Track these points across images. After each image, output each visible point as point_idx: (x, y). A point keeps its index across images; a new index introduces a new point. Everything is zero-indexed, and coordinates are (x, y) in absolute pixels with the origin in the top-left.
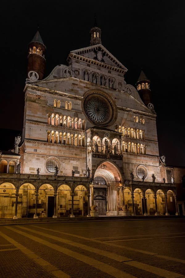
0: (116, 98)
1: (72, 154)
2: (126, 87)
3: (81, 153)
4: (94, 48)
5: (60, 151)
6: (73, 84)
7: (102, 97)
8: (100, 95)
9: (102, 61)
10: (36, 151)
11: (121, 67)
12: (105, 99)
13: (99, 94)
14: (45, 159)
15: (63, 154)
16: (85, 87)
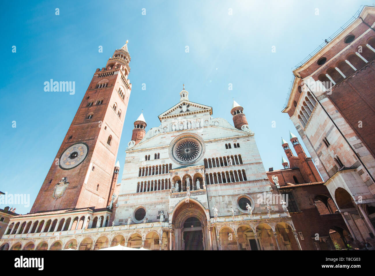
0: (202, 135)
1: (158, 199)
2: (213, 122)
3: (167, 196)
4: (179, 106)
5: (147, 198)
6: (162, 138)
7: (190, 138)
8: (188, 137)
9: (188, 110)
10: (127, 203)
11: (205, 108)
12: (193, 139)
13: (186, 137)
14: (133, 209)
15: (150, 200)
16: (172, 136)
